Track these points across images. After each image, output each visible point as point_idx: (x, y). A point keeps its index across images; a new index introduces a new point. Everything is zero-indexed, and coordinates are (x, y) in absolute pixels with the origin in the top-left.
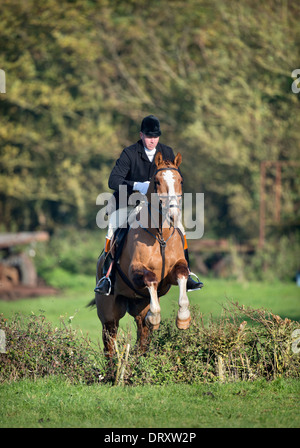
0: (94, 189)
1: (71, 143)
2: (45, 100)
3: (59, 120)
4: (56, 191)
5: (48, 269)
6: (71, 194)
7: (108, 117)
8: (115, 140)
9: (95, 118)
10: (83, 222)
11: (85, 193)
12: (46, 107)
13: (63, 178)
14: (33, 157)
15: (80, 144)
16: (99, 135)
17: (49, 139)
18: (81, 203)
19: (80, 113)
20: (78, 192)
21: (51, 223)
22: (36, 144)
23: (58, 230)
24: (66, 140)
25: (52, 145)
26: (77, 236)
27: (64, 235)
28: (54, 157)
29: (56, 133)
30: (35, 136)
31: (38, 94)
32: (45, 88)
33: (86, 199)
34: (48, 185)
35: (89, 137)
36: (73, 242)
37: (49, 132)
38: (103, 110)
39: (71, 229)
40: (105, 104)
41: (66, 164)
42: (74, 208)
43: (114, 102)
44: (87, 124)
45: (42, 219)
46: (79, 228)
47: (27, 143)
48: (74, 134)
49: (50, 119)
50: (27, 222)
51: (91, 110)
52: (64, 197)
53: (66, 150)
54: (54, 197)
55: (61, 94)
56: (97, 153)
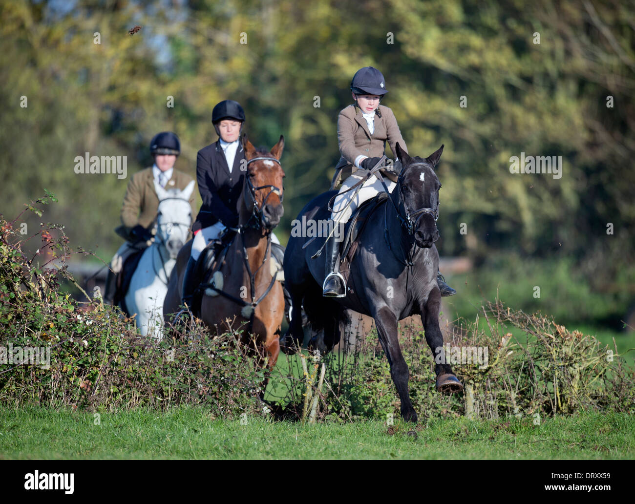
0: (546, 196)
1: (514, 126)
2: (474, 59)
3: (500, 92)
4: (491, 200)
5: (471, 317)
6: (513, 203)
7: (573, 87)
8: (578, 120)
9: (552, 89)
10: (529, 247)
11: (533, 202)
12: (476, 70)
13: (500, 177)
14: (458, 144)
15: (528, 127)
16: (555, 113)
17: (481, 119)
18: (527, 217)
19: (528, 80)
20: (523, 200)
21: (483, 248)
22: (459, 125)
23: (494, 257)
24: (506, 121)
25: (487, 129)
26: (519, 266)
27: (499, 266)
28: (488, 147)
29: (492, 109)
30: (457, 113)
31: (464, 49)
32: (476, 41)
33: (535, 212)
34: (477, 188)
35: (540, 115)
36: (513, 277)
37: (481, 108)
38: (562, 76)
39: (512, 258)
40: (567, 68)
41: (504, 156)
42: (518, 225)
43: (580, 63)
44: (538, 96)
45: (472, 242)
46: (524, 255)
47: (446, 124)
48: (517, 111)
49: (483, 86)
50: (449, 246)
51: (546, 75)
52: (504, 209)
53: (508, 136)
54: (488, 207)
55: (500, 49)
56: (551, 140)
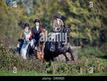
0: (94, 36)
1: (89, 24)
2: (82, 12)
3: (86, 18)
4: (85, 36)
5: (81, 56)
6: (88, 37)
7: (99, 17)
8: (100, 23)
9: (95, 18)
10: (91, 44)
11: (92, 37)
12: (82, 14)
13: (86, 32)
14: (79, 27)
15: (91, 24)
16: (96, 22)
17: (83, 23)
18: (91, 39)
19: (91, 16)
20: (90, 36)
21: (83, 44)
22: (79, 24)
23: (85, 46)
24: (87, 23)
25: (84, 24)
26: (90, 48)
27: (86, 48)
28: (84, 27)
29: (85, 21)
30: (79, 22)
31: (80, 11)
32: (82, 9)
33: (92, 38)
34: (82, 34)
35: (93, 22)
36: (88, 49)
37: (83, 21)
38: (97, 15)
39: (88, 46)
40: (98, 14)
41: (87, 29)
42: (89, 41)
43: (100, 13)
44: (93, 19)
45: (81, 43)
46: (90, 46)
47: (77, 23)
48: (89, 21)
49: (83, 17)
50: (77, 44)
51: (94, 15)
52: (87, 38)
53: (87, 25)
54: (84, 38)
55: (86, 11)
56: (95, 26)
